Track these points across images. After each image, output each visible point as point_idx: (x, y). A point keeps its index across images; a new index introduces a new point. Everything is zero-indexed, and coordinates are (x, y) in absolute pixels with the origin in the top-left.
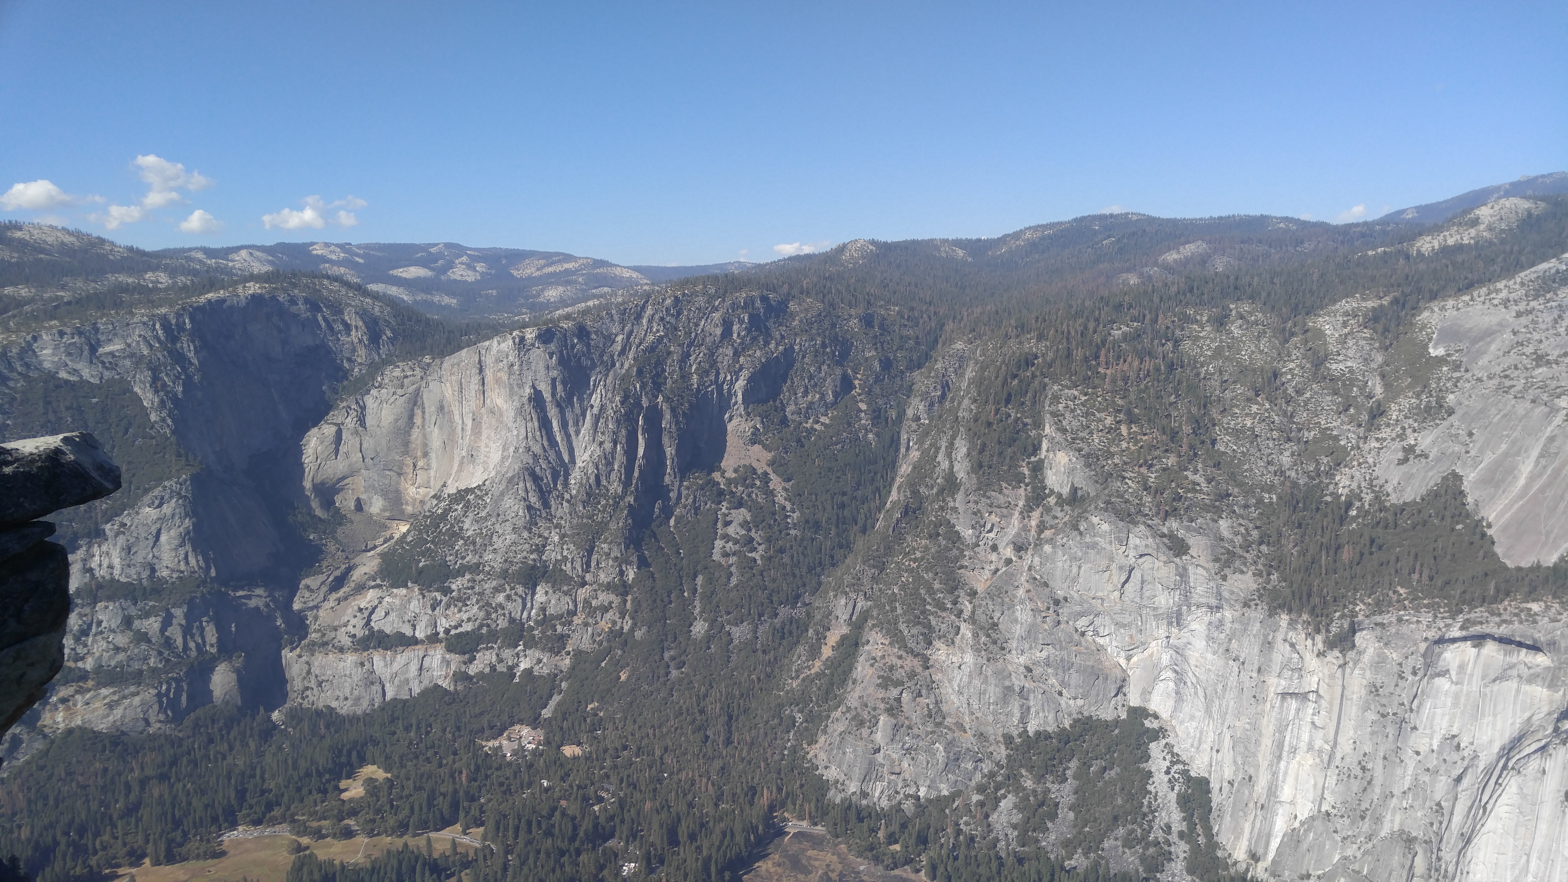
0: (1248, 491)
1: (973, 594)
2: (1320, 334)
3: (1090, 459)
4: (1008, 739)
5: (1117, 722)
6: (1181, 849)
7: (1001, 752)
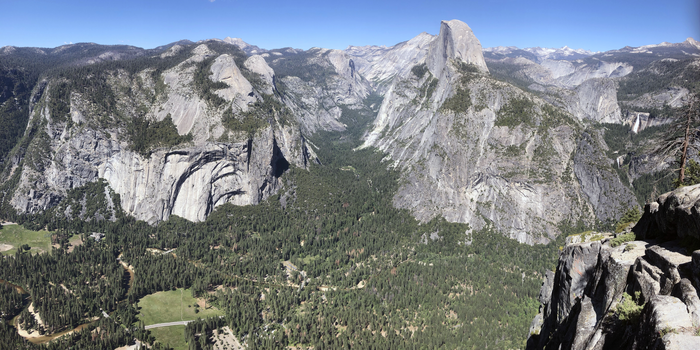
0: (125, 120)
1: (54, 153)
2: (140, 78)
3: (84, 113)
4: (68, 191)
5: (96, 183)
6: (114, 212)
7: (66, 195)
